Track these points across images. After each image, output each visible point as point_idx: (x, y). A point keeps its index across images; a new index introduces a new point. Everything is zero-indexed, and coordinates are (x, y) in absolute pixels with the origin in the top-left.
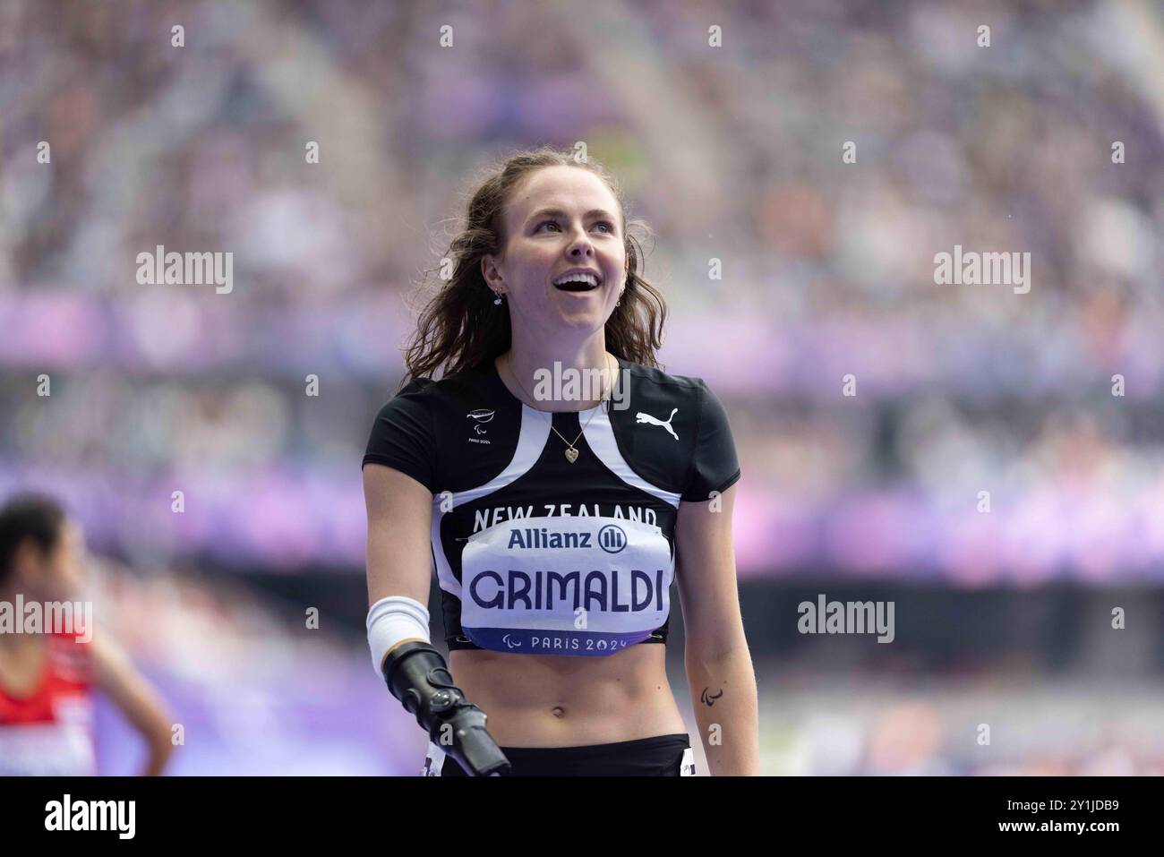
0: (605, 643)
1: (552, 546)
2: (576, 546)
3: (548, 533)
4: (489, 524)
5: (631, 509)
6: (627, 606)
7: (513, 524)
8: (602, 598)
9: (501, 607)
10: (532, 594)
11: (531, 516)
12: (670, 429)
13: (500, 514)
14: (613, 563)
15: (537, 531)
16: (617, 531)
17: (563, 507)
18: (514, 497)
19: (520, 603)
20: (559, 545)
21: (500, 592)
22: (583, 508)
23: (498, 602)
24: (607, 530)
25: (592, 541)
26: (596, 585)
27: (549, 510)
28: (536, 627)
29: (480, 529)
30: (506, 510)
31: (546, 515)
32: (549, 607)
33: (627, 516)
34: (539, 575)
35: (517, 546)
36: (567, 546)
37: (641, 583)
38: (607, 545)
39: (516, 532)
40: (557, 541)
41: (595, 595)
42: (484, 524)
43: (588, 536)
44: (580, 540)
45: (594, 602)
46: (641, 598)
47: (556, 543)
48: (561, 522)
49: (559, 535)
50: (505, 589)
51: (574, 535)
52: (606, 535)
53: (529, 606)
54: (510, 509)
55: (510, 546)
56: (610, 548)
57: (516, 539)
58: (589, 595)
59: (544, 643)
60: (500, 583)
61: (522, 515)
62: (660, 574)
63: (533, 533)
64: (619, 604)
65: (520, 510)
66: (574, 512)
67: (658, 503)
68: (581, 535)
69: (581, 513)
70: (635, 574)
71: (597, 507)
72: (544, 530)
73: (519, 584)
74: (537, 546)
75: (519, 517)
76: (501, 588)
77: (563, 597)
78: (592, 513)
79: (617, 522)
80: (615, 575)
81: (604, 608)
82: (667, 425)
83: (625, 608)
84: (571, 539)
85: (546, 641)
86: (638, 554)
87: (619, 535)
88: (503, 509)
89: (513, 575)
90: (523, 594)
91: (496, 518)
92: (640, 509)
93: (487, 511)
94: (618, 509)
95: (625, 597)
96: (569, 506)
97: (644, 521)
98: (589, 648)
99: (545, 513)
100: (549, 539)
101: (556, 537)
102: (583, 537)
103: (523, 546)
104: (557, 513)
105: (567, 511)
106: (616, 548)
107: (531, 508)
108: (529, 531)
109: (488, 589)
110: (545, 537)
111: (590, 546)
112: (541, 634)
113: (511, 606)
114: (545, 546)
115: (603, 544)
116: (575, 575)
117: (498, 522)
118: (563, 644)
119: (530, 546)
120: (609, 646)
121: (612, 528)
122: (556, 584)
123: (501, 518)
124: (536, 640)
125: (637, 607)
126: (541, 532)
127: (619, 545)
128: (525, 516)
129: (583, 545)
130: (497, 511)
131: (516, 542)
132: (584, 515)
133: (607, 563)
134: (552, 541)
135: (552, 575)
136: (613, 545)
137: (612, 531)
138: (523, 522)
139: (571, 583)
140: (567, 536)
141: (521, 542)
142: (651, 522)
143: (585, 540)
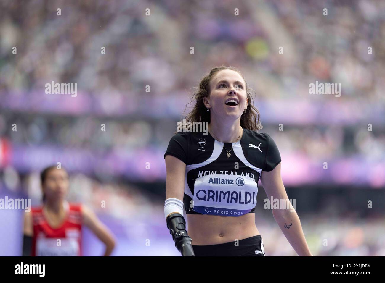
0: (236, 212)
1: (222, 183)
2: (229, 183)
3: (221, 179)
4: (203, 175)
5: (246, 173)
6: (244, 202)
7: (210, 176)
8: (236, 199)
9: (205, 200)
10: (215, 197)
11: (216, 174)
12: (259, 149)
13: (206, 173)
14: (240, 189)
15: (217, 179)
16: (241, 179)
17: (226, 172)
18: (211, 168)
19: (211, 200)
20: (224, 183)
21: (205, 196)
22: (232, 172)
23: (204, 199)
24: (238, 179)
25: (234, 182)
26: (234, 196)
27: (222, 172)
28: (215, 207)
29: (200, 176)
30: (208, 172)
31: (221, 174)
32: (220, 201)
33: (245, 175)
34: (217, 192)
35: (211, 183)
36: (226, 183)
38: (238, 184)
39: (211, 179)
41: (234, 198)
42: (201, 175)
44: (230, 182)
45: (234, 201)
47: (223, 182)
48: (225, 176)
49: (224, 180)
50: (207, 195)
52: (238, 180)
53: (214, 201)
54: (209, 171)
55: (209, 183)
56: (239, 185)
57: (211, 181)
58: (232, 198)
59: (218, 212)
60: (206, 193)
61: (213, 174)
63: (216, 179)
65: (213, 172)
66: (229, 173)
67: (255, 172)
68: (231, 180)
69: (231, 174)
71: (236, 172)
72: (220, 178)
73: (211, 194)
74: (217, 183)
75: (212, 174)
76: (206, 195)
77: (224, 198)
78: (234, 174)
79: (242, 177)
80: (240, 193)
81: (236, 202)
82: (258, 148)
84: (228, 181)
85: (218, 211)
86: (248, 187)
88: (207, 171)
89: (209, 191)
90: (212, 197)
91: (205, 174)
92: (249, 173)
93: (202, 172)
94: (242, 173)
95: (243, 199)
96: (228, 172)
97: (250, 177)
98: (231, 214)
99: (220, 173)
100: (221, 181)
101: (223, 181)
102: (231, 181)
103: (213, 183)
104: (224, 174)
105: (227, 173)
106: (241, 185)
107: (216, 172)
108: (215, 179)
109: (202, 195)
110: (220, 180)
111: (233, 184)
112: (217, 209)
113: (208, 200)
114: (220, 183)
115: (237, 183)
116: (228, 192)
117: (206, 175)
118: (223, 212)
119: (215, 183)
120: (237, 214)
121: (240, 179)
122: (222, 195)
123: (207, 174)
124: (215, 211)
127: (242, 184)
128: (214, 174)
129: (231, 183)
130: (205, 172)
131: (211, 182)
132: (232, 174)
133: (238, 189)
134: (222, 182)
135: (221, 192)
136: (240, 184)
137: (240, 180)
138: (213, 176)
139: (227, 195)
140: (226, 180)
141: (212, 181)
142: (252, 177)
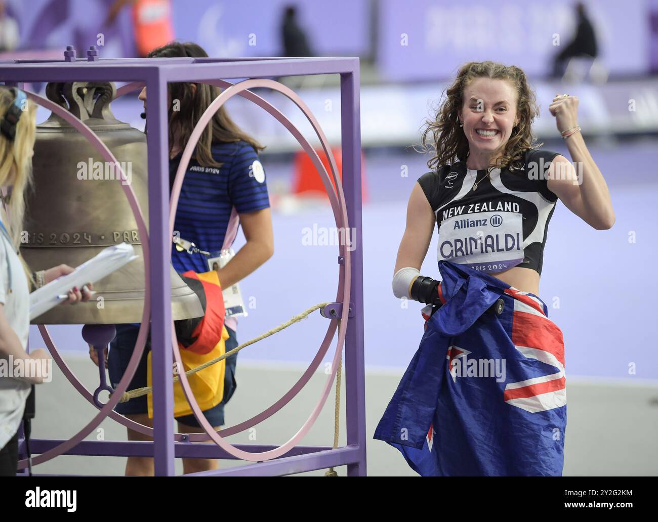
37: (509, 239)
40: (473, 224)
43: (486, 220)
46: (510, 245)
51: (480, 221)
62: (518, 235)
64: (500, 248)
70: (507, 235)
83: (502, 250)
87: (499, 219)
125: (508, 249)
126: (466, 221)
143: (485, 222)
